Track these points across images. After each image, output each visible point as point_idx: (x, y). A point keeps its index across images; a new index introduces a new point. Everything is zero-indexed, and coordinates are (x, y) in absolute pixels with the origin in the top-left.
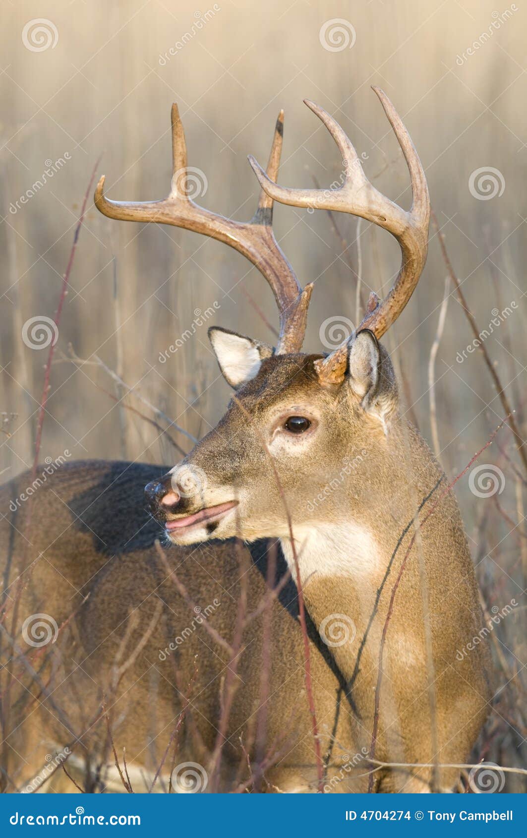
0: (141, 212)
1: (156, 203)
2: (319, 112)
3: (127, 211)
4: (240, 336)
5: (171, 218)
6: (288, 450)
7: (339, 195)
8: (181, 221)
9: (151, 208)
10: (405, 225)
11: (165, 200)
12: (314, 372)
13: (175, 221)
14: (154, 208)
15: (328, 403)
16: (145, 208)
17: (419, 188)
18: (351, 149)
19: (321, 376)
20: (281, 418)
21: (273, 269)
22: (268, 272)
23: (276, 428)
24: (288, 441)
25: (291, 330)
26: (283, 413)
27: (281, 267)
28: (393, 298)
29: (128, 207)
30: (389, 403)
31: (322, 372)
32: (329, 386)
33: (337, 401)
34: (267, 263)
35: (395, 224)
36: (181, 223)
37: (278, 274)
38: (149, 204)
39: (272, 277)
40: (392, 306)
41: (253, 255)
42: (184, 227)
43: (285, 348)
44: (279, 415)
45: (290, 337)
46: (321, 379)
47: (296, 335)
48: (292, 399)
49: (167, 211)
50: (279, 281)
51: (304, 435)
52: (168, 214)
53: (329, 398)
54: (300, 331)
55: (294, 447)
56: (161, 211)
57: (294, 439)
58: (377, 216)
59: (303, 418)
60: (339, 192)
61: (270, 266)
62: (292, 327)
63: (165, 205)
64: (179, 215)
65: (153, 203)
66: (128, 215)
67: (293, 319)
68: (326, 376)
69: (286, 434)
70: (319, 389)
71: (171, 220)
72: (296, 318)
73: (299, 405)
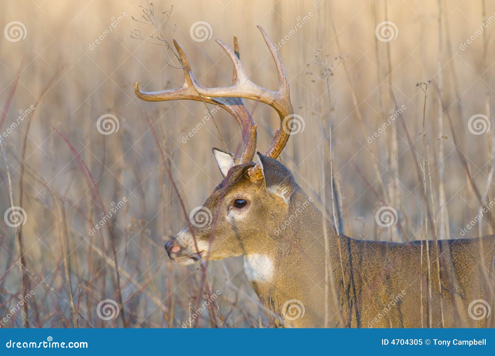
0: (167, 96)
1: (176, 90)
2: (222, 46)
3: (158, 97)
4: (226, 153)
5: (185, 96)
6: (236, 218)
7: (232, 89)
8: (192, 97)
9: (173, 93)
10: (273, 99)
11: (181, 87)
12: (248, 175)
13: (188, 98)
14: (175, 92)
15: (255, 191)
16: (169, 93)
17: (282, 78)
18: (239, 63)
19: (251, 177)
20: (231, 202)
21: (240, 117)
22: (238, 119)
23: (230, 207)
24: (236, 213)
25: (246, 150)
26: (232, 199)
27: (244, 116)
28: (281, 134)
29: (159, 95)
30: (285, 188)
31: (251, 175)
32: (256, 182)
33: (260, 189)
34: (237, 114)
35: (266, 99)
36: (191, 98)
37: (243, 120)
38: (172, 91)
39: (240, 121)
40: (281, 138)
41: (231, 110)
42: (194, 100)
43: (242, 160)
44: (230, 200)
45: (245, 154)
46: (251, 178)
47: (249, 153)
48: (235, 191)
49: (182, 93)
50: (243, 124)
51: (243, 209)
52: (183, 95)
53: (256, 188)
54: (251, 150)
55: (239, 215)
56: (179, 94)
57: (239, 212)
58: (255, 97)
59: (243, 200)
60: (233, 88)
61: (239, 116)
62: (247, 148)
63: (182, 90)
64: (190, 94)
65: (174, 90)
66: (159, 98)
67: (247, 144)
68: (254, 177)
69: (235, 209)
70: (250, 183)
71: (186, 97)
72: (249, 143)
73: (239, 193)
